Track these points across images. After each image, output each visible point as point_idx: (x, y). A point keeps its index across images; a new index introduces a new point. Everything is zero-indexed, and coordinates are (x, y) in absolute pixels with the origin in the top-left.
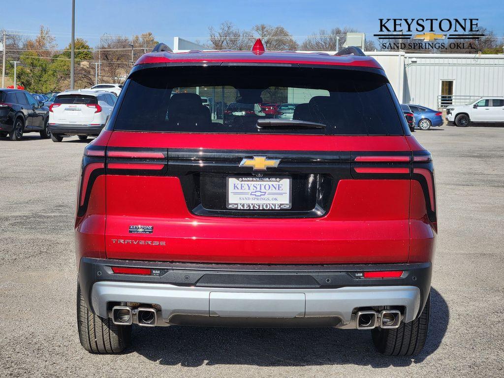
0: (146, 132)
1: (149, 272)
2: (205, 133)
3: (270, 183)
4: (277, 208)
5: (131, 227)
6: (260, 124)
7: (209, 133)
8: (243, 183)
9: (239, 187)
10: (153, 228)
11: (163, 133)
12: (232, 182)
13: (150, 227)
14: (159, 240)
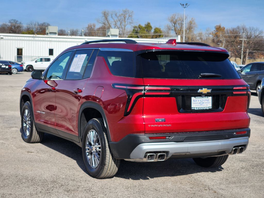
0: (159, 79)
1: (164, 138)
2: (183, 79)
3: (205, 99)
4: (207, 109)
5: (156, 119)
6: (201, 75)
7: (184, 79)
8: (196, 99)
9: (195, 101)
10: (165, 119)
11: (166, 79)
12: (193, 98)
13: (164, 119)
14: (168, 124)
